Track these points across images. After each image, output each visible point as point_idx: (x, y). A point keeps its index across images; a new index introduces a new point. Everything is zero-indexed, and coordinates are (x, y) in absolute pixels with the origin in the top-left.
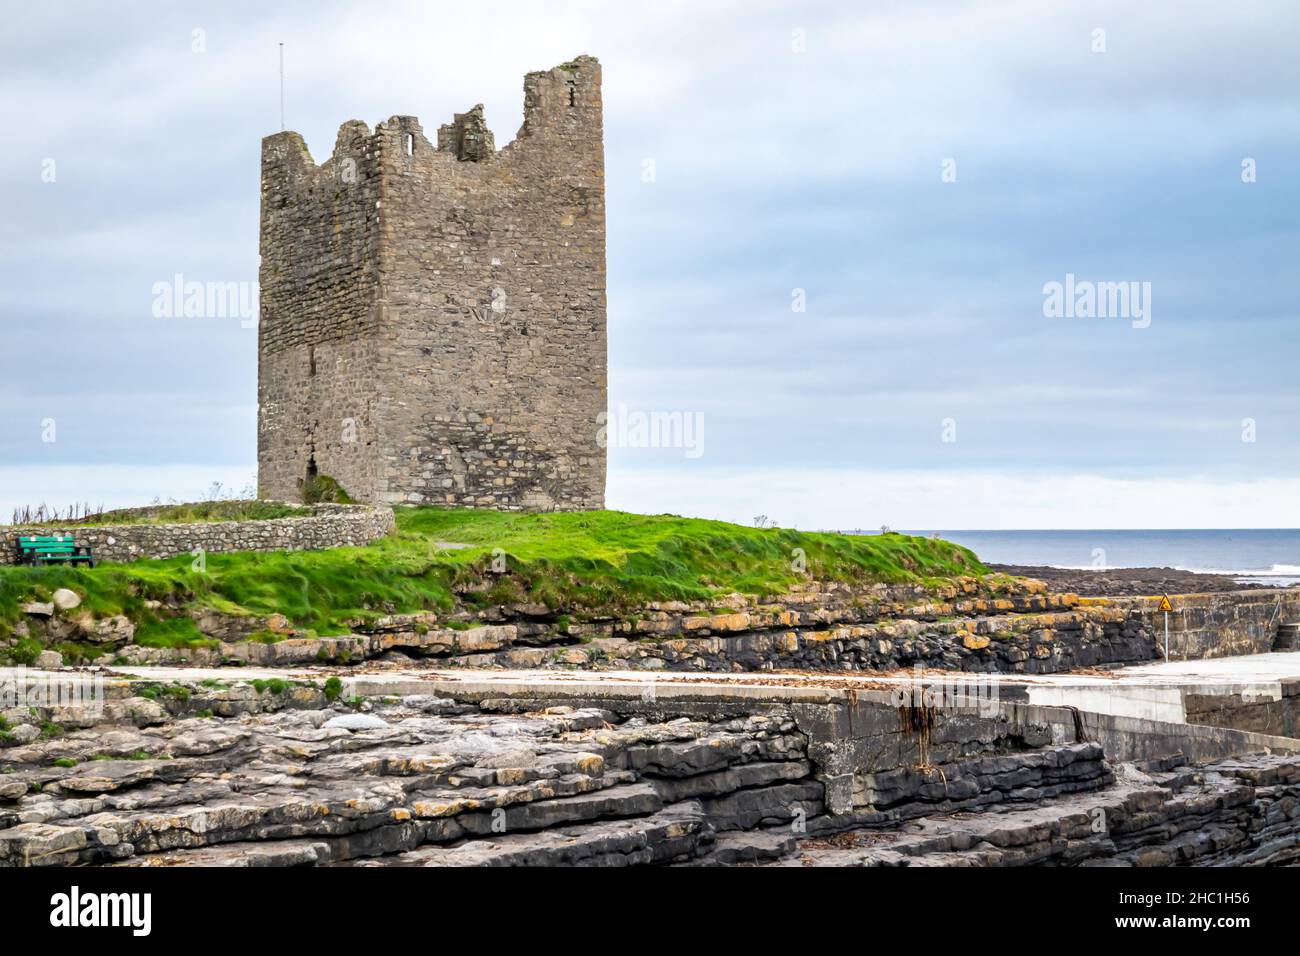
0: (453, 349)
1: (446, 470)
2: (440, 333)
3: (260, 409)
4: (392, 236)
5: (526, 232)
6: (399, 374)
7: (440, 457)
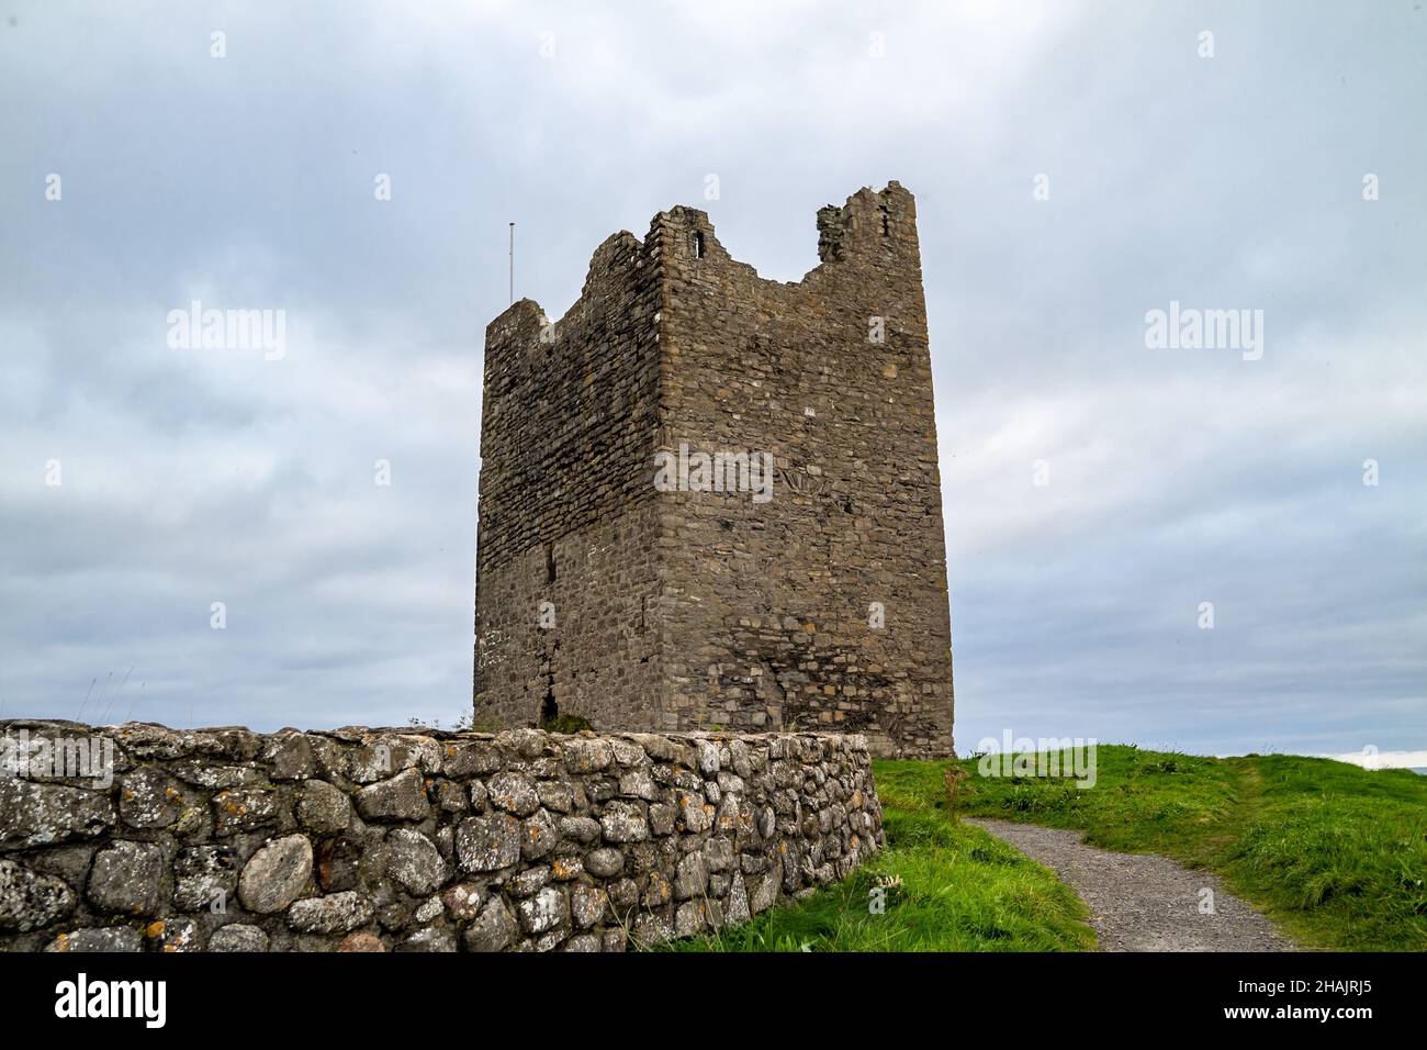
0: (761, 525)
1: (757, 699)
2: (744, 501)
3: (477, 641)
4: (676, 360)
5: (843, 379)
6: (690, 555)
7: (749, 680)
